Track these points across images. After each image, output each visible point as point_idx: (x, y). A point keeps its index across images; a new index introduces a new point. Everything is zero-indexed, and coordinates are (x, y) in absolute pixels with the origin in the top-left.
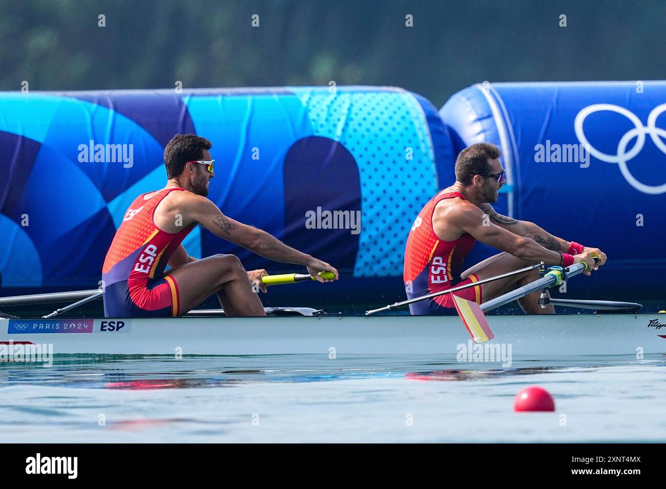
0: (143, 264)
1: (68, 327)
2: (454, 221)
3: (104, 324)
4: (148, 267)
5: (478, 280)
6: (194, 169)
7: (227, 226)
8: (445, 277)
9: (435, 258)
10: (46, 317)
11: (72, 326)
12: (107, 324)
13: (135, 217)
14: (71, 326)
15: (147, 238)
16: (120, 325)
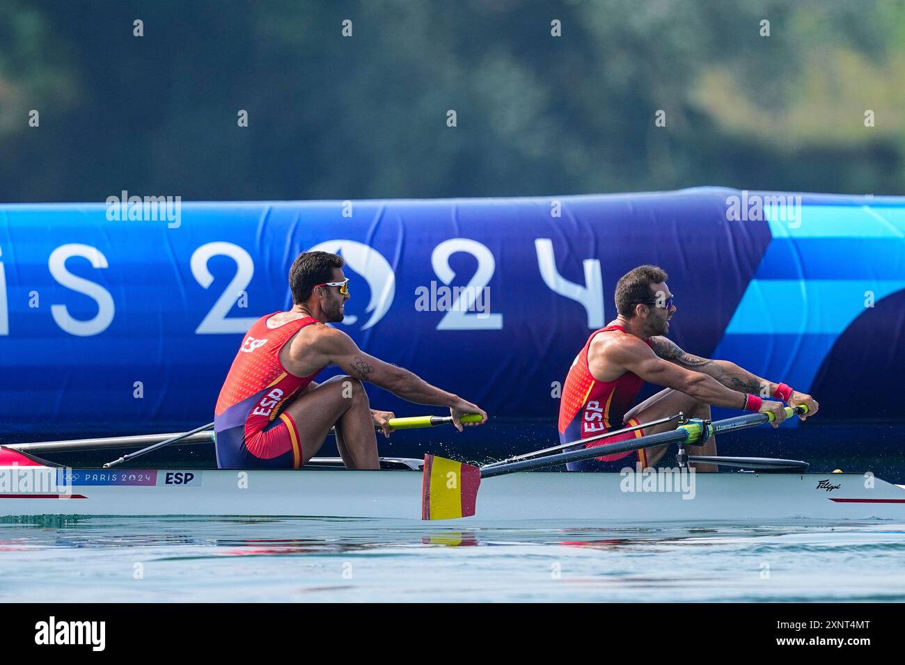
0: (263, 407)
1: (127, 478)
2: (614, 357)
3: (170, 476)
4: (269, 411)
5: (638, 424)
6: (324, 293)
7: (366, 370)
8: (601, 424)
9: (590, 403)
10: (108, 464)
11: (132, 478)
12: (173, 476)
13: (256, 350)
14: (130, 476)
15: (273, 380)
16: (189, 477)
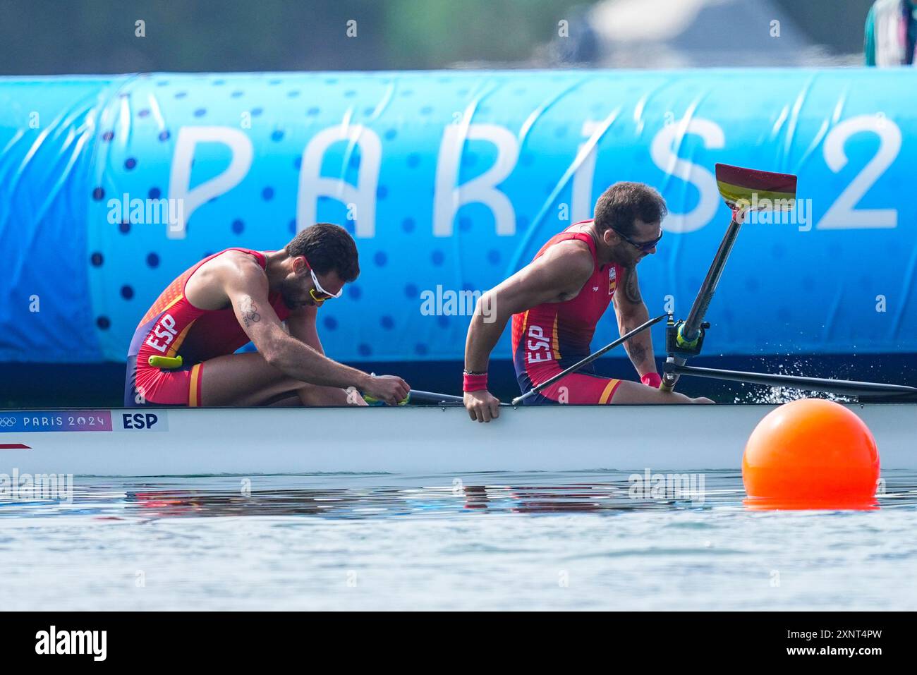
0: (158, 338)
1: (75, 422)
3: (128, 419)
8: (549, 354)
11: (82, 421)
14: (79, 419)
16: (151, 419)
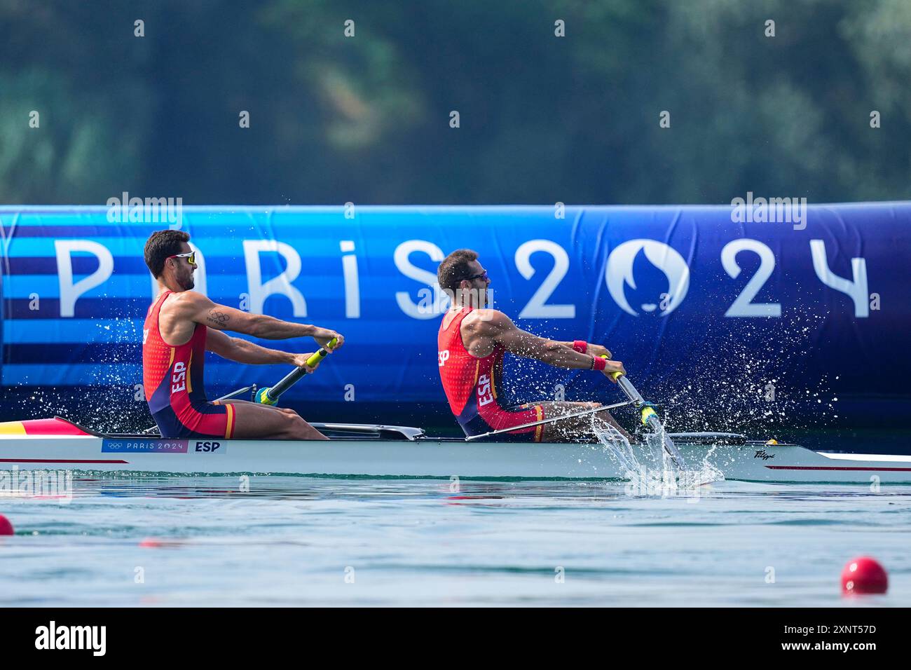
1: (163, 447)
4: (184, 383)
6: (175, 264)
7: (222, 319)
9: (480, 378)
11: (167, 446)
12: (202, 445)
